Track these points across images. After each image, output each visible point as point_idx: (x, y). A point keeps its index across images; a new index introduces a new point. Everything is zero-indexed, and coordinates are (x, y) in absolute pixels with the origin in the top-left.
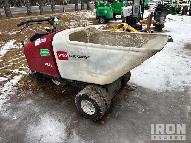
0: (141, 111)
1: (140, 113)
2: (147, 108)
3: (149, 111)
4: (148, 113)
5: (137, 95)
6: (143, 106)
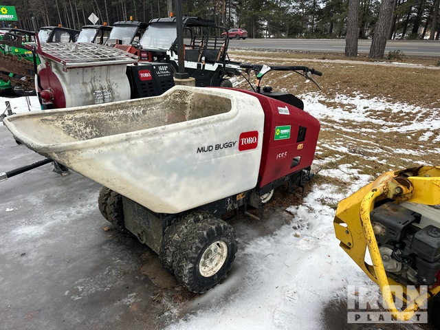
0: (81, 284)
1: (80, 281)
2: (77, 298)
3: (69, 296)
4: (67, 293)
5: (132, 300)
6: (91, 296)
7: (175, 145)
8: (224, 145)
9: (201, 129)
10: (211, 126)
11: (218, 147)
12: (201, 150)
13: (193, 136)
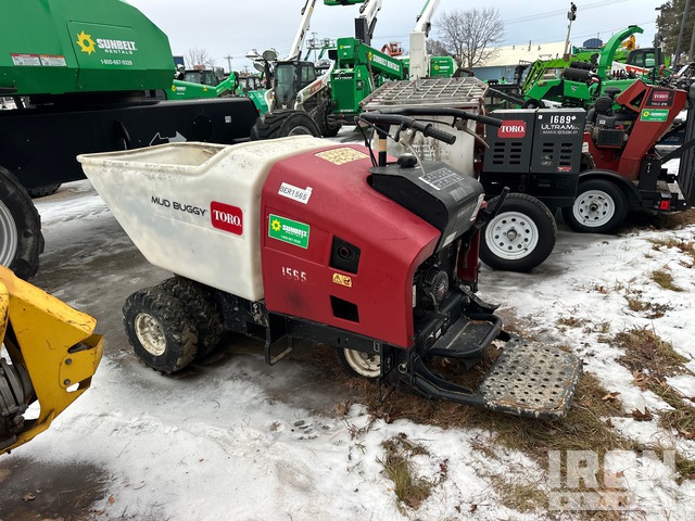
7: (132, 183)
8: (186, 208)
9: (157, 175)
10: (167, 176)
11: (177, 206)
12: (155, 200)
13: (147, 181)
